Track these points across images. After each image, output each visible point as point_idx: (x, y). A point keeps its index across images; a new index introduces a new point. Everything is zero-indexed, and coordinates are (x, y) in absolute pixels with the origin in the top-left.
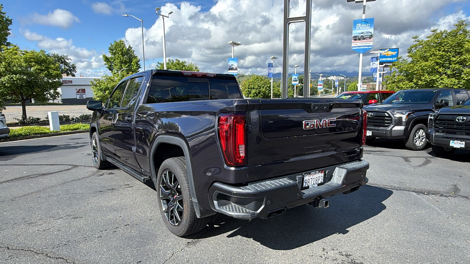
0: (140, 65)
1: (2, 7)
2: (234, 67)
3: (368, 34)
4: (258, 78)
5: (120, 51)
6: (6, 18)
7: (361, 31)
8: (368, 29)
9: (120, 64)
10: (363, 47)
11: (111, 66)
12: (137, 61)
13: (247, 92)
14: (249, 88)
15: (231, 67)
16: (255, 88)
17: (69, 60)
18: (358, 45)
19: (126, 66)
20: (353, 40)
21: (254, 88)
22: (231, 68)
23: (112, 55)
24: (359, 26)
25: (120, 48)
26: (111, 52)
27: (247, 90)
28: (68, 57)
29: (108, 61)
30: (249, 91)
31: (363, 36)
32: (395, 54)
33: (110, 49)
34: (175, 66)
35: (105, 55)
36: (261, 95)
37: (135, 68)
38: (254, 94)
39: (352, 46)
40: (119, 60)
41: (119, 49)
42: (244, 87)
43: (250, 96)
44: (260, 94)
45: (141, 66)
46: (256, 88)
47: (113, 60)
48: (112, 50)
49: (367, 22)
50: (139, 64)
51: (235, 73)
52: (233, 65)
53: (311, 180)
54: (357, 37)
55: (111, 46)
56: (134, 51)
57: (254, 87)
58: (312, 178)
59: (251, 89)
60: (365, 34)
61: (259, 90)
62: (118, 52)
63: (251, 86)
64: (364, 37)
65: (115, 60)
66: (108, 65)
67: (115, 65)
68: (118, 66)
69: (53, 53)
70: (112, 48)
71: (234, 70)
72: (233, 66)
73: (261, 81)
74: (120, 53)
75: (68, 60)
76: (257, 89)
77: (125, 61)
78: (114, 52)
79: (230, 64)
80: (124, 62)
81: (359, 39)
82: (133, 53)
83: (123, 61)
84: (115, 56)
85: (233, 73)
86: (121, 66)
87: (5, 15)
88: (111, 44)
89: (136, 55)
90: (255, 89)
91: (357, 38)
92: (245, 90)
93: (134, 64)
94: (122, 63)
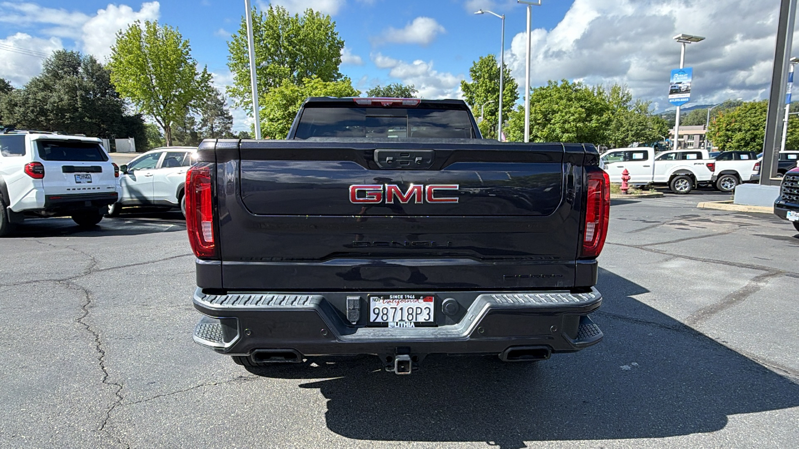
0: (517, 93)
1: (335, 25)
2: (683, 87)
4: (755, 108)
5: (487, 72)
6: (338, 41)
9: (485, 94)
11: (471, 99)
12: (512, 87)
13: (722, 138)
14: (727, 130)
15: (676, 88)
16: (743, 128)
17: (416, 92)
19: (494, 97)
21: (740, 130)
22: (674, 90)
23: (474, 80)
25: (487, 67)
26: (473, 76)
27: (721, 133)
28: (414, 89)
29: (467, 91)
30: (727, 136)
33: (471, 71)
34: (559, 93)
35: (464, 82)
36: (758, 145)
37: (507, 99)
38: (738, 141)
40: (484, 88)
41: (486, 69)
42: (717, 128)
43: (728, 147)
44: (755, 142)
45: (518, 96)
46: (745, 130)
47: (475, 89)
48: (475, 72)
50: (515, 93)
51: (684, 98)
52: (680, 83)
53: (391, 312)
55: (473, 66)
56: (509, 72)
57: (741, 126)
58: (396, 308)
59: (734, 131)
61: (752, 134)
62: (484, 75)
63: (733, 124)
65: (478, 87)
66: (468, 97)
67: (478, 96)
68: (481, 98)
69: (396, 84)
70: (475, 69)
71: (683, 92)
72: (680, 85)
73: (761, 114)
74: (486, 76)
75: (414, 92)
76: (749, 130)
77: (493, 88)
78: (477, 74)
79: (675, 82)
80: (492, 90)
82: (508, 74)
83: (490, 89)
84: (478, 82)
85: (680, 98)
86: (487, 97)
87: (336, 36)
88: (474, 62)
89: (513, 78)
90: (743, 132)
92: (717, 135)
93: (506, 93)
94: (489, 92)
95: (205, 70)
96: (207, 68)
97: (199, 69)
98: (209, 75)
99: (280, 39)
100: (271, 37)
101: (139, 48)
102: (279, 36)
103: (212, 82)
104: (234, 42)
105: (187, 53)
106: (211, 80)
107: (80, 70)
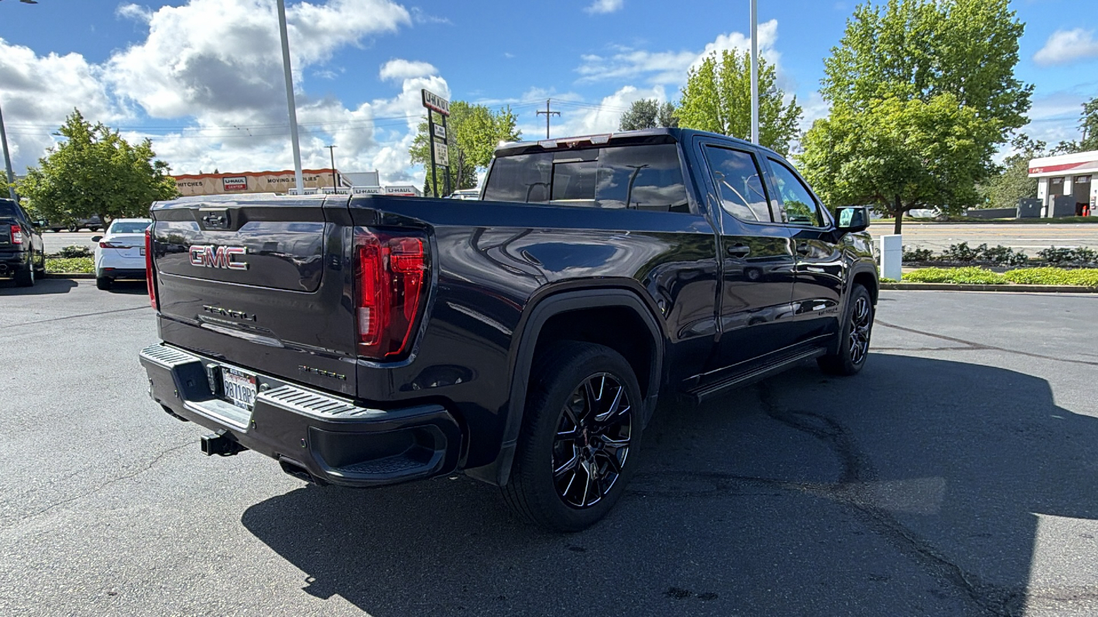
6: (1012, 26)
53: (234, 387)
58: (236, 384)
87: (1009, 18)
95: (793, 102)
96: (796, 100)
97: (786, 102)
98: (798, 109)
99: (903, 42)
100: (887, 41)
101: (711, 86)
102: (902, 38)
103: (802, 118)
104: (832, 58)
105: (770, 83)
106: (801, 115)
107: (657, 121)
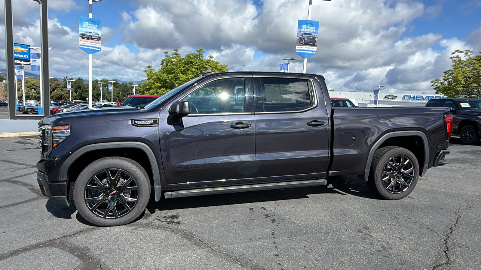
3: (96, 35)
7: (89, 30)
8: (96, 30)
10: (92, 48)
18: (87, 44)
20: (81, 38)
24: (87, 24)
31: (91, 36)
32: (26, 51)
39: (80, 43)
49: (94, 23)
54: (84, 35)
60: (93, 35)
64: (93, 38)
81: (88, 39)
91: (85, 37)
